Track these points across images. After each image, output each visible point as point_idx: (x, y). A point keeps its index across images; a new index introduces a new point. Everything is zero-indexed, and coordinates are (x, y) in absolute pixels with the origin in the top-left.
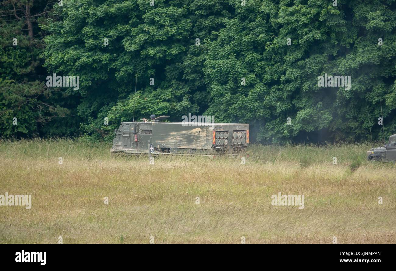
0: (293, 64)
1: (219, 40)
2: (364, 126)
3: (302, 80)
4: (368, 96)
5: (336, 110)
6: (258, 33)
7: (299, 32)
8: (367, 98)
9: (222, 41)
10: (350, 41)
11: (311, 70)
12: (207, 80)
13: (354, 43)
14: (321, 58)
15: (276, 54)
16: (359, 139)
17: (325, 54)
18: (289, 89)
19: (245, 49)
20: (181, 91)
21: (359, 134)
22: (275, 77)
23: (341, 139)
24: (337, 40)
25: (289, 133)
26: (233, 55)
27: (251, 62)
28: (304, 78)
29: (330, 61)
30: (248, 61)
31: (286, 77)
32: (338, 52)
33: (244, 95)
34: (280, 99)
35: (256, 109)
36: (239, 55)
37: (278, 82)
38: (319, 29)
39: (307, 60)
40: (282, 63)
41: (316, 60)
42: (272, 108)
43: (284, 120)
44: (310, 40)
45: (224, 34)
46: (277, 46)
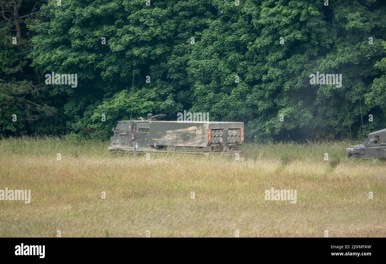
0: (275, 64)
1: (202, 40)
2: (343, 124)
3: (284, 79)
4: (348, 95)
5: (316, 109)
6: (240, 33)
7: (280, 33)
8: (346, 96)
9: (205, 42)
10: (330, 41)
11: (292, 70)
12: (190, 80)
13: (334, 43)
14: (302, 58)
15: (258, 54)
16: (339, 137)
17: (305, 54)
18: (271, 88)
19: (228, 50)
20: (166, 90)
21: (339, 132)
22: (257, 77)
23: (321, 137)
24: (317, 40)
25: (270, 131)
26: (216, 55)
27: (234, 62)
28: (286, 78)
29: (310, 61)
30: (231, 60)
31: (268, 76)
32: (319, 52)
33: (226, 94)
34: (262, 98)
35: (238, 108)
36: (221, 55)
37: (260, 81)
38: (299, 29)
39: (288, 60)
40: (264, 63)
41: (297, 60)
42: (255, 107)
43: (265, 118)
44: (291, 40)
45: (207, 34)
46: (259, 46)
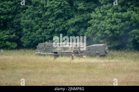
0: (52, 21)
1: (26, 13)
3: (55, 27)
4: (78, 33)
6: (39, 10)
7: (54, 10)
11: (58, 24)
12: (21, 27)
13: (73, 14)
14: (62, 20)
15: (46, 18)
17: (63, 18)
18: (51, 31)
19: (35, 16)
20: (13, 31)
22: (46, 26)
24: (67, 13)
26: (31, 18)
27: (37, 21)
29: (65, 21)
31: (49, 26)
32: (68, 18)
33: (34, 32)
34: (47, 34)
35: (39, 38)
36: (33, 18)
37: (46, 28)
38: (61, 9)
39: (57, 20)
40: (48, 21)
41: (60, 20)
42: (45, 37)
44: (58, 13)
45: (28, 11)
46: (46, 15)
